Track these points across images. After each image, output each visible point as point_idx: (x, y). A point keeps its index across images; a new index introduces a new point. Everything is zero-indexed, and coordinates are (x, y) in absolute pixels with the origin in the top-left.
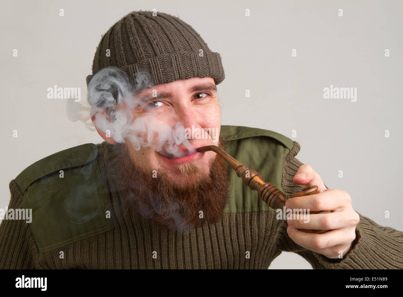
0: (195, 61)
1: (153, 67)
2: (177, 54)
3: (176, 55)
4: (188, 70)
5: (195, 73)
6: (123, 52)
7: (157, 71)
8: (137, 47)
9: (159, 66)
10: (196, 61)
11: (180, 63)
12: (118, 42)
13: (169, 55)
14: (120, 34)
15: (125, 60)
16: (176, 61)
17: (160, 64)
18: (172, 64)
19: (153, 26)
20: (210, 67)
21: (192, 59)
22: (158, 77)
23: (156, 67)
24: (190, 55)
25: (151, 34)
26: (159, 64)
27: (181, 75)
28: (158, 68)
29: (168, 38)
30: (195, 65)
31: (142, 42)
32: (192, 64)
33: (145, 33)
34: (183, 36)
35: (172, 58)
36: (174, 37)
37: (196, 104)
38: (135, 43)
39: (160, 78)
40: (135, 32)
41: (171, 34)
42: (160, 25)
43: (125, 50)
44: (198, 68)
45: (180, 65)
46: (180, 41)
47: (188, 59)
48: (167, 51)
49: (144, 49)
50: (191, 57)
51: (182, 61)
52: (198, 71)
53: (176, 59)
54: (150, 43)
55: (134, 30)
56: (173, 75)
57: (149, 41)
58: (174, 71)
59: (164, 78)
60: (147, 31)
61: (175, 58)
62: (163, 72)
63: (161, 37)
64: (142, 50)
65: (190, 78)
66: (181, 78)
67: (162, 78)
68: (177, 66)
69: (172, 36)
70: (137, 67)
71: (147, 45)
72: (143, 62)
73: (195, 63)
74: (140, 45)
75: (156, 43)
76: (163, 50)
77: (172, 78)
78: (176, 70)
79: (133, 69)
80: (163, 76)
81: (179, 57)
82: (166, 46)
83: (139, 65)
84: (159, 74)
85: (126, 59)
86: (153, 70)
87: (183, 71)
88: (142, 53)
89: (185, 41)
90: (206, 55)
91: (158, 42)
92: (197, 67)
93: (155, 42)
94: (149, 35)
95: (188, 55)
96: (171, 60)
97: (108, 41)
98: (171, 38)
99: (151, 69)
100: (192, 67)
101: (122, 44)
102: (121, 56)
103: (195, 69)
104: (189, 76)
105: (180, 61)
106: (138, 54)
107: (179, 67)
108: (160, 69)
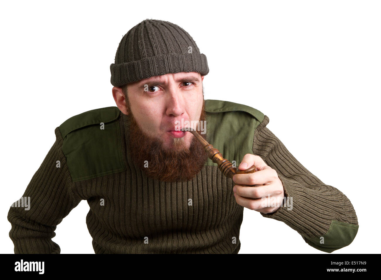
0: (182, 61)
1: (151, 64)
3: (168, 56)
4: (176, 67)
5: (181, 69)
6: (133, 50)
7: (153, 67)
8: (142, 48)
10: (183, 60)
11: (171, 62)
12: (131, 43)
14: (133, 37)
15: (133, 57)
16: (168, 60)
17: (156, 62)
18: (164, 62)
19: (156, 33)
20: (194, 65)
21: (180, 59)
22: (154, 71)
23: (153, 64)
25: (153, 39)
26: (155, 61)
27: (170, 70)
28: (154, 65)
29: (165, 43)
30: (181, 64)
31: (146, 45)
32: (179, 63)
33: (149, 38)
34: (176, 41)
35: (165, 58)
36: (169, 42)
38: (142, 45)
39: (155, 71)
40: (143, 36)
41: (167, 40)
42: (161, 33)
43: (135, 50)
44: (184, 66)
45: (170, 63)
46: (174, 45)
47: (177, 59)
48: (163, 52)
49: (147, 50)
50: (179, 57)
51: (172, 60)
52: (183, 68)
54: (152, 46)
55: (142, 35)
56: (165, 70)
57: (151, 44)
58: (166, 67)
59: (158, 72)
60: (150, 37)
61: (167, 58)
62: (158, 68)
63: (160, 42)
64: (145, 51)
65: (177, 72)
66: (170, 72)
68: (168, 64)
69: (168, 41)
70: (140, 63)
71: (149, 47)
72: (144, 60)
73: (182, 62)
74: (144, 47)
75: (156, 46)
76: (160, 51)
77: (164, 72)
78: (167, 67)
79: (137, 64)
80: (157, 70)
81: (170, 57)
82: (162, 48)
83: (141, 61)
84: (155, 68)
85: (134, 56)
86: (151, 66)
87: (172, 68)
88: (145, 53)
89: (178, 45)
90: (191, 56)
91: (157, 45)
92: (183, 65)
93: (155, 46)
94: (152, 40)
95: (176, 56)
96: (164, 59)
97: (125, 41)
98: (167, 42)
99: (149, 65)
101: (133, 44)
102: (131, 53)
104: (177, 71)
105: (170, 60)
106: (142, 53)
107: (169, 64)
108: (156, 66)
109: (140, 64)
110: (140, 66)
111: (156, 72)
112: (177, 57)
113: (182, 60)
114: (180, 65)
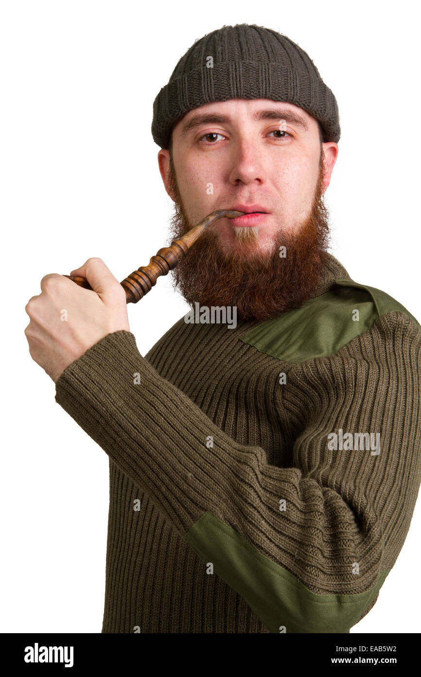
4: (252, 85)
5: (261, 91)
7: (208, 83)
9: (212, 76)
11: (241, 75)
16: (236, 72)
17: (213, 74)
18: (229, 75)
22: (208, 91)
23: (207, 78)
24: (259, 66)
26: (211, 73)
27: (239, 90)
30: (262, 81)
31: (207, 50)
32: (258, 79)
34: (265, 47)
35: (231, 67)
36: (249, 46)
37: (270, 143)
39: (210, 92)
41: (247, 42)
42: (239, 33)
44: (268, 86)
46: (257, 52)
47: (255, 72)
51: (244, 72)
53: (236, 69)
58: (230, 85)
59: (215, 92)
61: (234, 68)
66: (239, 97)
67: (213, 92)
69: (247, 45)
70: (186, 78)
72: (194, 70)
79: (182, 79)
83: (189, 74)
89: (265, 53)
94: (218, 42)
95: (254, 66)
96: (229, 69)
98: (244, 46)
99: (201, 79)
100: (257, 83)
107: (238, 80)
109: (186, 80)
110: (187, 82)
111: (211, 92)
112: (254, 68)
114: (259, 84)
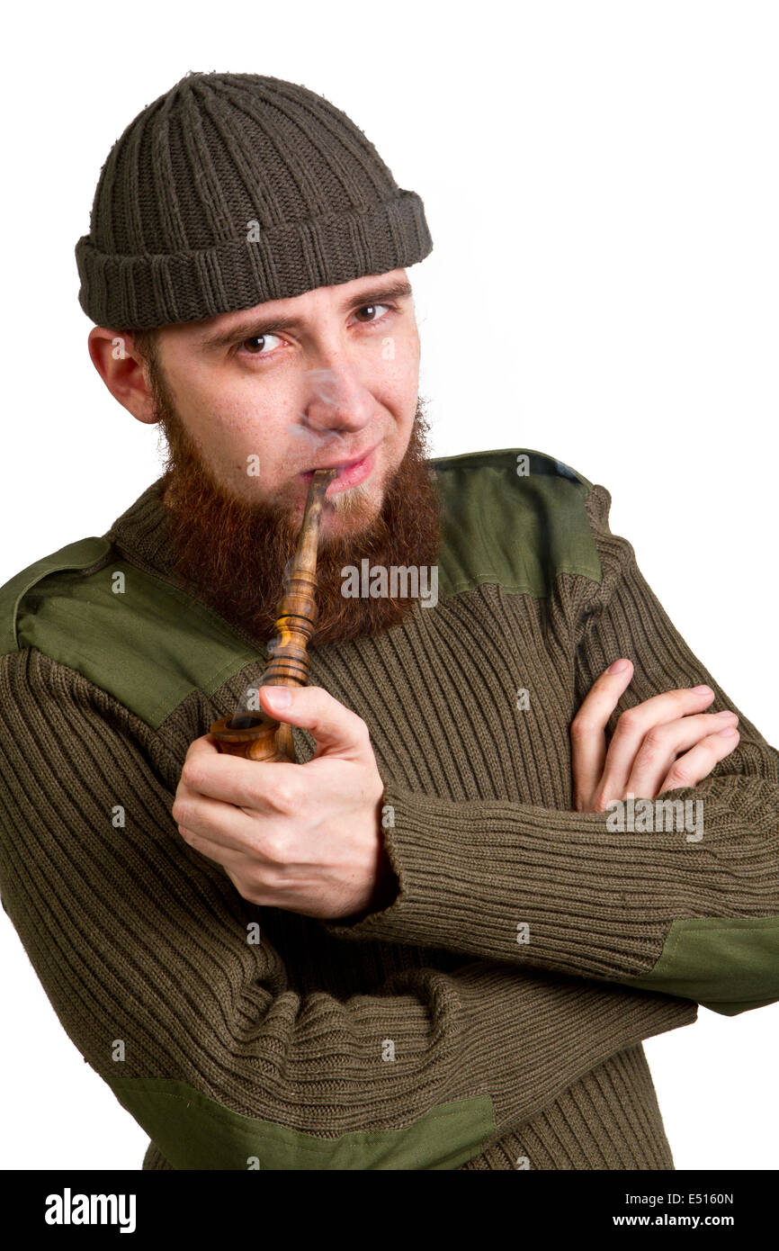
0: (361, 239)
1: (256, 260)
2: (314, 225)
3: (313, 229)
4: (343, 262)
5: (359, 269)
6: (177, 209)
7: (265, 271)
8: (214, 201)
9: (271, 256)
10: (363, 237)
11: (323, 247)
12: (163, 179)
13: (295, 228)
14: (166, 153)
15: (183, 233)
16: (313, 242)
17: (273, 254)
18: (302, 251)
19: (253, 141)
20: (397, 247)
21: (352, 234)
22: (268, 285)
23: (262, 261)
24: (348, 224)
25: (248, 164)
26: (269, 252)
27: (324, 277)
28: (269, 263)
29: (292, 177)
30: (358, 249)
31: (227, 187)
32: (352, 247)
33: (232, 161)
34: (328, 164)
35: (303, 237)
36: (306, 172)
37: (358, 335)
38: (209, 189)
39: (272, 286)
40: (208, 156)
41: (299, 165)
42: (271, 139)
43: (183, 205)
44: (367, 256)
45: (322, 254)
46: (323, 183)
48: (290, 212)
49: (231, 208)
50: (349, 228)
51: (326, 241)
52: (366, 263)
53: (312, 237)
54: (247, 190)
55: (204, 147)
56: (306, 278)
57: (245, 186)
58: (307, 270)
59: (281, 285)
61: (309, 236)
62: (280, 272)
63: (274, 175)
64: (226, 211)
65: (346, 279)
67: (278, 286)
68: (316, 256)
69: (302, 170)
70: (215, 258)
71: (238, 194)
72: (231, 247)
73: (359, 242)
74: (221, 196)
75: (263, 192)
76: (280, 211)
77: (303, 287)
78: (312, 267)
79: (206, 262)
80: (280, 281)
81: (320, 231)
82: (287, 199)
83: (220, 253)
85: (186, 229)
86: (255, 268)
87: (330, 268)
88: (226, 218)
89: (336, 181)
90: (387, 217)
91: (267, 187)
92: (365, 254)
93: (259, 191)
94: (244, 168)
95: (341, 226)
96: (301, 241)
98: (298, 176)
99: (251, 263)
100: (350, 255)
101: (174, 185)
102: (171, 220)
103: (359, 259)
105: (321, 241)
106: (217, 220)
107: (320, 257)
108: (273, 266)
109: (216, 263)
110: (218, 268)
111: (275, 287)
112: (340, 229)
113: (360, 235)
114: (354, 256)
